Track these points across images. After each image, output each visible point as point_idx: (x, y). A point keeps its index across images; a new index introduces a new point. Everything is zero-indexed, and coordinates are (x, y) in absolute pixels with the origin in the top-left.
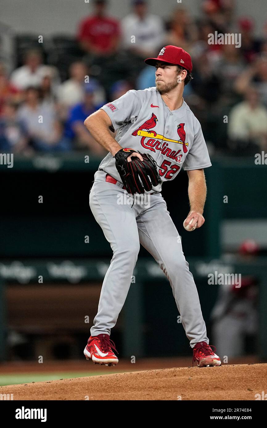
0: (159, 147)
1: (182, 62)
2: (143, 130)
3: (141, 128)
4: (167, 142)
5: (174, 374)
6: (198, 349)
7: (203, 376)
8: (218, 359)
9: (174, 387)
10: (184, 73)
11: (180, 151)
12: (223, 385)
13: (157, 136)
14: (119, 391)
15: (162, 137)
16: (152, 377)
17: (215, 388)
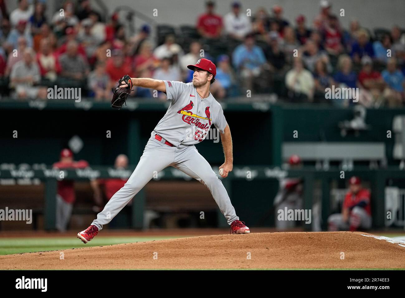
0: (194, 121)
1: (210, 69)
2: (184, 111)
3: (183, 109)
4: (199, 119)
5: (221, 238)
6: (234, 225)
7: (239, 240)
8: (248, 230)
9: (222, 246)
10: (211, 76)
11: (207, 124)
12: (251, 245)
13: (193, 115)
14: (186, 248)
15: (195, 116)
16: (208, 240)
17: (246, 247)
